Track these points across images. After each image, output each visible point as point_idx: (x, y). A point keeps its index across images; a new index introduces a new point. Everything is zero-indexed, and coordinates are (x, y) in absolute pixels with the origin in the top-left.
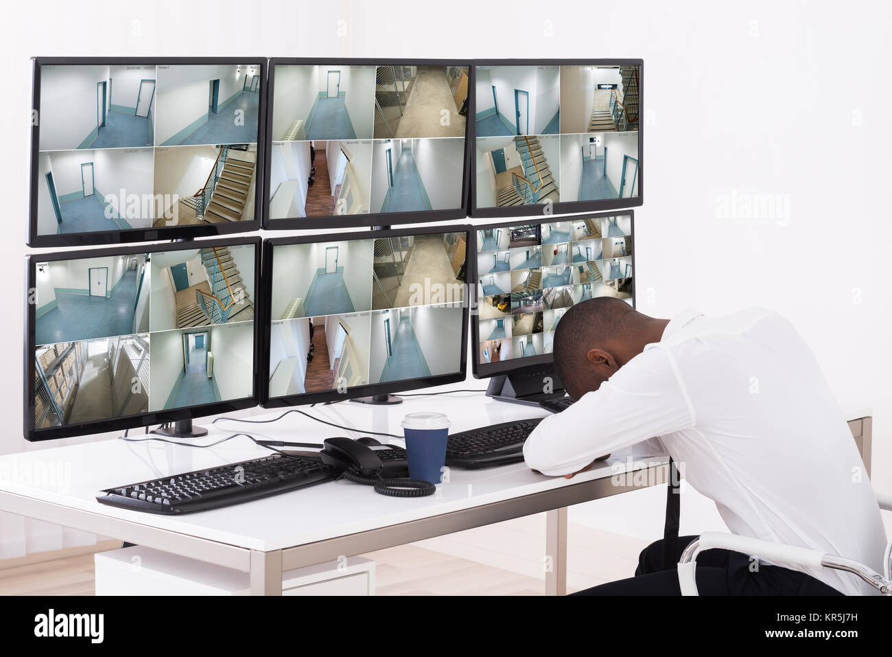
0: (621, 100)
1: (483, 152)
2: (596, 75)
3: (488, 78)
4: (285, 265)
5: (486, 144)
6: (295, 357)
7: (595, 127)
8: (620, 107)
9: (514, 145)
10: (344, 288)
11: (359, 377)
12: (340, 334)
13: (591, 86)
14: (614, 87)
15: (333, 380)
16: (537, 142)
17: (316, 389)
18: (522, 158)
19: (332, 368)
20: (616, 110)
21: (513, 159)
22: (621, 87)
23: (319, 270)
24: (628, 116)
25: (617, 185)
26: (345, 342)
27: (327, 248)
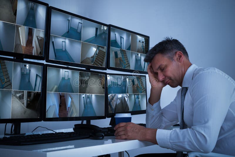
0: (144, 46)
1: (112, 51)
2: (139, 37)
3: (114, 31)
4: (52, 74)
5: (113, 49)
6: (55, 105)
7: (139, 51)
8: (144, 48)
9: (120, 51)
10: (70, 85)
11: (76, 114)
12: (70, 100)
13: (138, 41)
14: (143, 42)
15: (68, 114)
16: (125, 52)
17: (62, 116)
18: (122, 55)
19: (67, 110)
20: (143, 48)
21: (120, 55)
22: (144, 43)
23: (63, 78)
24: (146, 50)
25: (143, 68)
26: (71, 102)
27: (65, 71)
